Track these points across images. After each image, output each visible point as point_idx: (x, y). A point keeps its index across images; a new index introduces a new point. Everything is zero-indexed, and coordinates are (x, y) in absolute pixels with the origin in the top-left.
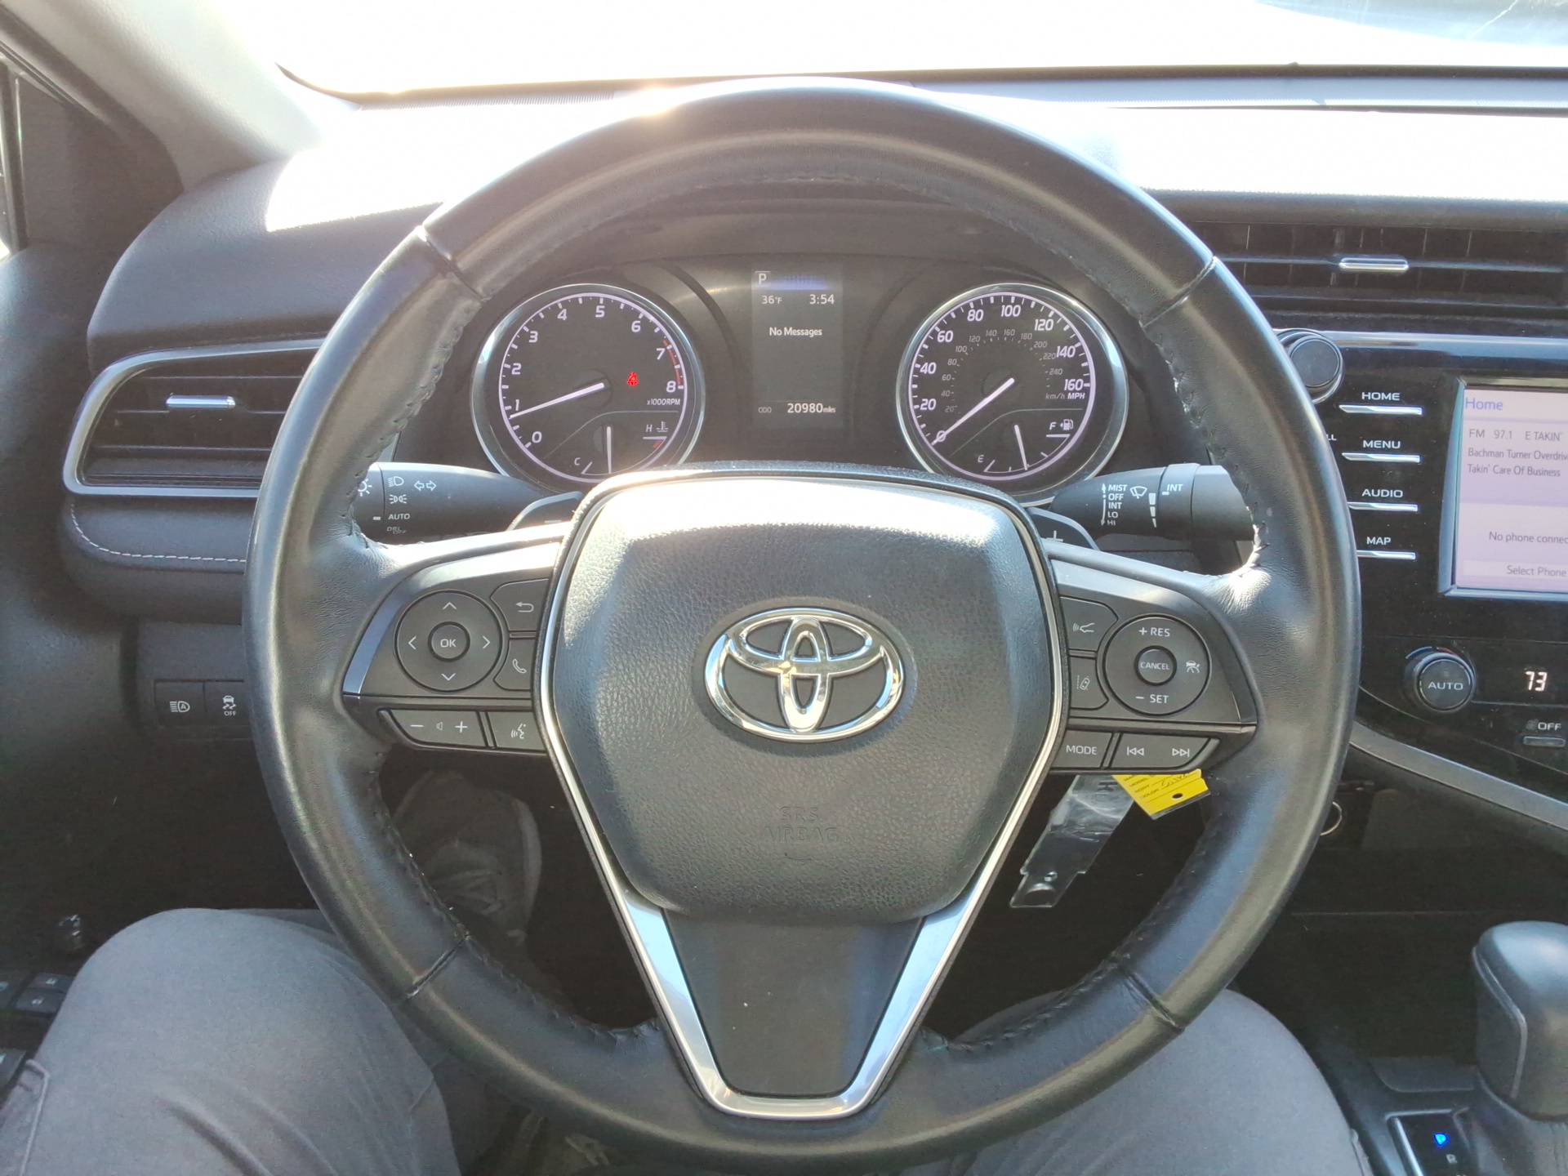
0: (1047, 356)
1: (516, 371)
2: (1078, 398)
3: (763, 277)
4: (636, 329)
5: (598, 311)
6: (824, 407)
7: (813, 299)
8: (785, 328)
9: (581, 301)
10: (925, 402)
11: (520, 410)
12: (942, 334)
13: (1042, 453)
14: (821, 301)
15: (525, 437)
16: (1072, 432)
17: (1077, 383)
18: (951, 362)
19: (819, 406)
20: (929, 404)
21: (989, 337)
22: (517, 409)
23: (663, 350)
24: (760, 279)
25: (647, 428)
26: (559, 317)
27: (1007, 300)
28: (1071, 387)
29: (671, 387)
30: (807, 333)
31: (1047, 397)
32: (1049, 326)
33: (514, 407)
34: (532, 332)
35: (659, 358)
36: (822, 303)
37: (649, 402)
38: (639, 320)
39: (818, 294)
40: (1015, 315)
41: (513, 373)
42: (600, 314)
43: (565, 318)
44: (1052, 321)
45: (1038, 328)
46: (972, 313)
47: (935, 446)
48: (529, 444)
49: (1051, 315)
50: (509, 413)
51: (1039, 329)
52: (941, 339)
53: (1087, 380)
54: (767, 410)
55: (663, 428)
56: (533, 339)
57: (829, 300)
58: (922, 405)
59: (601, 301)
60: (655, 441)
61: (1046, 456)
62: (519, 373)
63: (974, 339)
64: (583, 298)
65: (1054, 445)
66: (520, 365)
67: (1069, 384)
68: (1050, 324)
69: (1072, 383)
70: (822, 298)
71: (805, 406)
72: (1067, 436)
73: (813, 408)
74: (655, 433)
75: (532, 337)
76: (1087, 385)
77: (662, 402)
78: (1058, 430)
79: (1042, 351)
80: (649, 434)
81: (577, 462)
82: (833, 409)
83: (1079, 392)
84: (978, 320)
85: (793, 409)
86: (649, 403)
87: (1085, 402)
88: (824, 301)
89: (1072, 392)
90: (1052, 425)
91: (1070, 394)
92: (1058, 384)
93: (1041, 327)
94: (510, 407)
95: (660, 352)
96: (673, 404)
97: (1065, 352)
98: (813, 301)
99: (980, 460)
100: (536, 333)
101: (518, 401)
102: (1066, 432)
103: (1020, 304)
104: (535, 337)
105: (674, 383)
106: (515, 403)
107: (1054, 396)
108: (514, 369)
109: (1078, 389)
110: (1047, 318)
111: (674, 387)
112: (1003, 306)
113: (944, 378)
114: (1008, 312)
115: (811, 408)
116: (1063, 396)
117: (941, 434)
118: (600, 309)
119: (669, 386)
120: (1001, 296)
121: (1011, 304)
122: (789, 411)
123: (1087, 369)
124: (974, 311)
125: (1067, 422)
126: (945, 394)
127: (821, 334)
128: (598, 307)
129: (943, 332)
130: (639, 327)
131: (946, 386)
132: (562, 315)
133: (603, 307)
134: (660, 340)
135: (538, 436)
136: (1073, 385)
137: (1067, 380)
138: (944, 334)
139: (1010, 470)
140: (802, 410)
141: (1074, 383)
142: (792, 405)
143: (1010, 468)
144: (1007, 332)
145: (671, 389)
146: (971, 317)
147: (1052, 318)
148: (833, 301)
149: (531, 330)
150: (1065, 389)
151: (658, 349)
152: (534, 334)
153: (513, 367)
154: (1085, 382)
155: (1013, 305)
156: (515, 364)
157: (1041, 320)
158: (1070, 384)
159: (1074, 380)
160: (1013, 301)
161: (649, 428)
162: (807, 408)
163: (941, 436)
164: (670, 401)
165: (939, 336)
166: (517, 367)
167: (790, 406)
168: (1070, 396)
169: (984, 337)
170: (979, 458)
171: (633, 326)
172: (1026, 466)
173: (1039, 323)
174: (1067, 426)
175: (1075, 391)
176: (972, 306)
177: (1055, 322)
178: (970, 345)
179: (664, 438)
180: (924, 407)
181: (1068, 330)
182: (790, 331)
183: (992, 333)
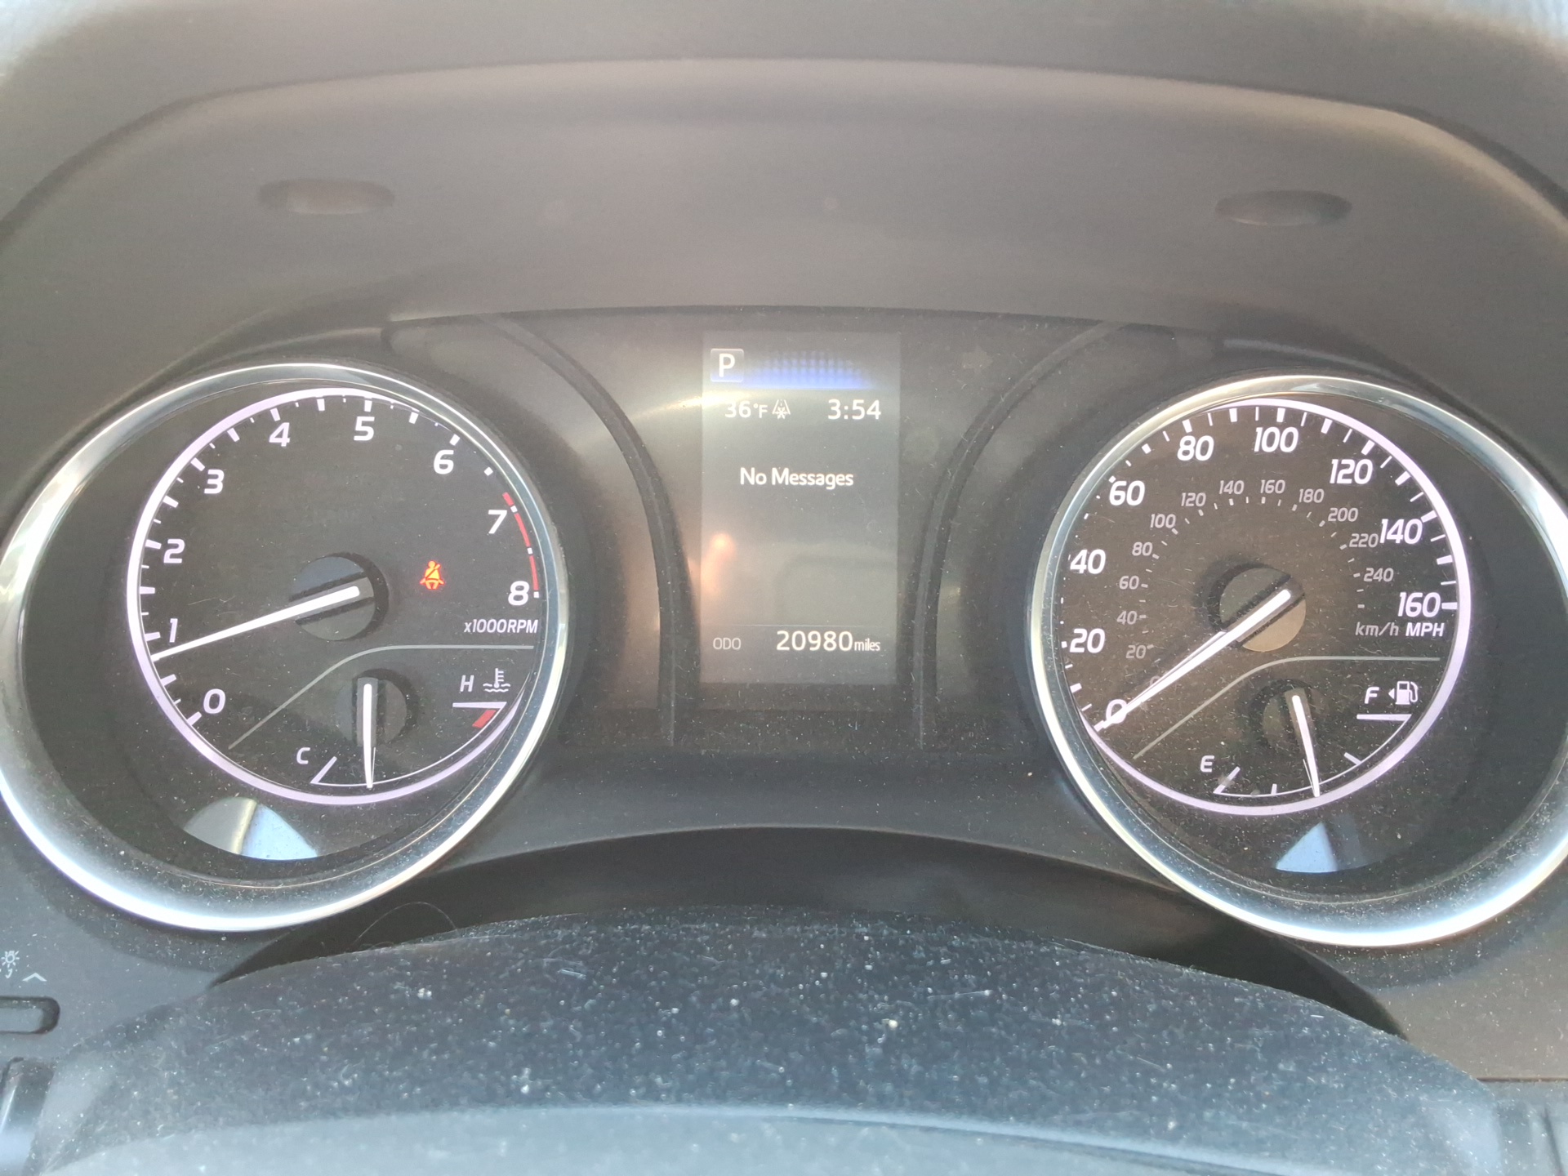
0: (1358, 541)
1: (173, 556)
2: (1428, 635)
3: (727, 361)
4: (444, 467)
5: (359, 427)
6: (855, 640)
7: (836, 408)
8: (775, 471)
9: (321, 406)
10: (1079, 636)
11: (179, 641)
12: (1119, 488)
13: (1347, 755)
14: (851, 413)
15: (189, 701)
16: (1416, 711)
17: (1426, 601)
18: (1139, 549)
19: (846, 638)
20: (1088, 640)
21: (1227, 496)
22: (172, 639)
23: (503, 514)
24: (722, 367)
25: (464, 683)
26: (273, 439)
27: (1268, 416)
28: (1413, 609)
29: (519, 592)
30: (821, 480)
31: (1359, 631)
32: (1363, 474)
33: (165, 632)
34: (211, 472)
35: (493, 531)
36: (855, 417)
37: (468, 626)
38: (450, 447)
39: (846, 398)
40: (1285, 449)
41: (167, 560)
42: (365, 433)
43: (285, 441)
44: (1369, 463)
45: (1338, 477)
46: (1188, 443)
47: (1103, 734)
48: (197, 716)
49: (1366, 450)
50: (155, 647)
51: (1341, 481)
52: (1117, 498)
53: (1450, 594)
54: (732, 645)
55: (499, 682)
56: (214, 486)
57: (869, 412)
58: (1075, 641)
59: (368, 407)
60: (482, 710)
61: (1358, 762)
62: (179, 561)
63: (1194, 499)
64: (326, 398)
65: (1374, 740)
66: (181, 543)
67: (1408, 603)
68: (1364, 469)
69: (1415, 600)
70: (855, 408)
71: (814, 637)
72: (1405, 718)
73: (832, 641)
74: (479, 694)
75: (210, 482)
76: (1448, 606)
77: (497, 626)
78: (1383, 704)
79: (1345, 530)
80: (467, 697)
81: (304, 756)
82: (875, 644)
83: (1432, 620)
84: (1200, 458)
85: (789, 644)
86: (467, 629)
87: (1443, 646)
88: (858, 413)
89: (1415, 621)
90: (1371, 693)
91: (1410, 625)
92: (1383, 605)
93: (1345, 476)
94: (156, 635)
95: (496, 517)
96: (523, 630)
97: (1399, 532)
98: (834, 413)
99: (1205, 764)
100: (220, 473)
101: (174, 622)
102: (1402, 709)
103: (1296, 424)
104: (217, 482)
105: (526, 585)
106: (170, 627)
107: (1373, 630)
108: (169, 552)
109: (1427, 614)
110: (1358, 457)
111: (524, 593)
112: (1259, 430)
113: (1124, 583)
114: (1270, 441)
115: (828, 640)
116: (1394, 629)
117: (1118, 708)
118: (364, 424)
119: (514, 592)
120: (1254, 408)
121: (1275, 424)
122: (779, 647)
123: (1450, 571)
124: (1192, 439)
125: (1403, 687)
126: (1123, 618)
127: (851, 483)
128: (360, 419)
129: (1124, 483)
130: (450, 464)
131: (1129, 600)
132: (280, 435)
133: (372, 419)
134: (497, 492)
135: (215, 701)
136: (1418, 605)
137: (1403, 595)
138: (1125, 489)
139: (1274, 792)
140: (808, 645)
141: (1421, 600)
142: (786, 634)
143: (1275, 786)
144: (1268, 487)
145: (518, 598)
146: (1186, 453)
147: (1370, 456)
148: (877, 414)
149: (209, 466)
150: (1400, 614)
151: (491, 512)
152: (216, 477)
153: (166, 546)
154: (1444, 600)
155: (1282, 427)
156: (171, 541)
157: (1344, 462)
158: (1410, 604)
159: (1420, 595)
160: (1280, 418)
161: (467, 683)
162: (819, 641)
163: (1118, 713)
164: (514, 626)
165: (1113, 492)
166: (176, 546)
167: (783, 636)
168: (1412, 630)
169: (1213, 494)
170: (1203, 763)
171: (438, 461)
172: (1316, 784)
173: (1341, 467)
174: (1403, 696)
175: (1421, 619)
176: (1187, 426)
177: (1376, 465)
178: (1181, 512)
179: (501, 705)
180: (1078, 645)
181: (1404, 484)
182: (784, 477)
183: (1232, 488)
